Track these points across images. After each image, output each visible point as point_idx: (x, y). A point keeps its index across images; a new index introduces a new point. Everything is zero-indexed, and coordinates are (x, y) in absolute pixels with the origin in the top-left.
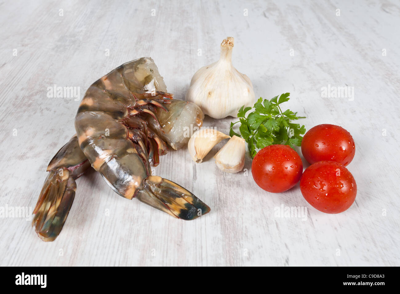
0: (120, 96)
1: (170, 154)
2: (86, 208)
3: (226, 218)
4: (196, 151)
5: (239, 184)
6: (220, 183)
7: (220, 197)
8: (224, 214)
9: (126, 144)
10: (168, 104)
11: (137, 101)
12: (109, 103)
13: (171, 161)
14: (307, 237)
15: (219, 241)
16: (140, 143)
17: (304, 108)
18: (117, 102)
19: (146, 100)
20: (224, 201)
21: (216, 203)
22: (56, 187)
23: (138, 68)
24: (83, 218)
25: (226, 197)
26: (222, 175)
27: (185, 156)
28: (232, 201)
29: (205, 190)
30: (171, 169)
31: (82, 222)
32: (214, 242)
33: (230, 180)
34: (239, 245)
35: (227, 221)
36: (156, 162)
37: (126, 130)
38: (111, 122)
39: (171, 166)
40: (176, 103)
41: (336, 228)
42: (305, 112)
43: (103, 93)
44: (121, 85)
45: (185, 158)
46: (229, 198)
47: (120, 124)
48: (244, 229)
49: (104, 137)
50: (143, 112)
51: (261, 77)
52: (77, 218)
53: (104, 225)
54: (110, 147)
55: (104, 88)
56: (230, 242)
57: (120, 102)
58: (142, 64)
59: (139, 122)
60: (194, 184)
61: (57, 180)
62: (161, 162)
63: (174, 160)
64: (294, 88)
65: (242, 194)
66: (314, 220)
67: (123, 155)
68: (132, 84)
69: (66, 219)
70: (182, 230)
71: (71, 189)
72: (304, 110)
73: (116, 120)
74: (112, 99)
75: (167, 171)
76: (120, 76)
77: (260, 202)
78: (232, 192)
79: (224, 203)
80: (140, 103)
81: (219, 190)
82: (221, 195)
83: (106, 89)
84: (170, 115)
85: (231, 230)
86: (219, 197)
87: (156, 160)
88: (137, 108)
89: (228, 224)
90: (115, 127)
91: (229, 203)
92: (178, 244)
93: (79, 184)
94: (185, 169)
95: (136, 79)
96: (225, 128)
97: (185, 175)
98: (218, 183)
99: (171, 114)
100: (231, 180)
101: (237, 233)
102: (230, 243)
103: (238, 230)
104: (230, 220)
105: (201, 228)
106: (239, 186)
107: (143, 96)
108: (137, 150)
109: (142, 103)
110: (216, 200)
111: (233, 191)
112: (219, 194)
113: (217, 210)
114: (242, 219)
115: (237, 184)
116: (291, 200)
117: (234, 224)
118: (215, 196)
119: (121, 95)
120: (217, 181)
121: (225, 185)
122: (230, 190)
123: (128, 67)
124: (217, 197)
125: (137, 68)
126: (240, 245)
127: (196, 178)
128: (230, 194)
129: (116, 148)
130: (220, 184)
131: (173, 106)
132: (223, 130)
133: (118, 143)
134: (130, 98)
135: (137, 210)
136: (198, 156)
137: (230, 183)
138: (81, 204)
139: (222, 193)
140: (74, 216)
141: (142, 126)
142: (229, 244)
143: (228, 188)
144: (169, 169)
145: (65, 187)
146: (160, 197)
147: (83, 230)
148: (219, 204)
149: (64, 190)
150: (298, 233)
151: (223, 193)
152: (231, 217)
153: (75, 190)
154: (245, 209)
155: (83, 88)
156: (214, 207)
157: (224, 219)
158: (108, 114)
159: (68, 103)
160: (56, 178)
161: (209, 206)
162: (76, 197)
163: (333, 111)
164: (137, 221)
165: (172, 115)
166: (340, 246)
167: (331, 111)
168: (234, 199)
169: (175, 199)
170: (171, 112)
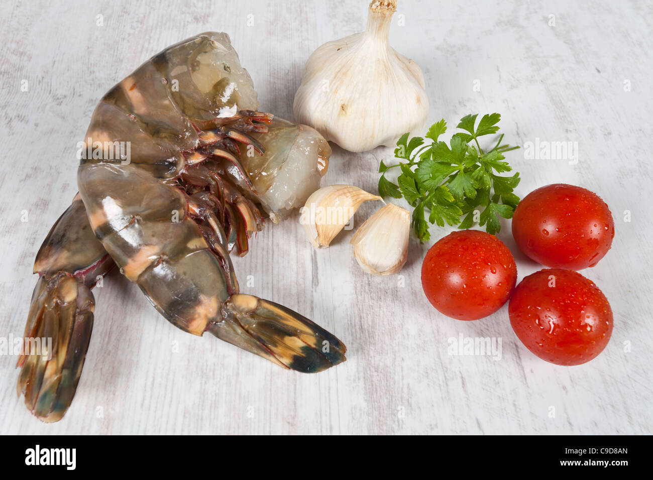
0: (166, 127)
1: (268, 227)
2: (118, 348)
3: (372, 366)
4: (318, 232)
5: (395, 294)
6: (361, 292)
7: (362, 322)
8: (370, 359)
9: (186, 231)
10: (263, 134)
11: (200, 136)
12: (145, 144)
13: (270, 244)
14: (515, 405)
15: (361, 415)
16: (212, 222)
17: (516, 123)
18: (159, 142)
19: (219, 131)
20: (368, 332)
21: (354, 335)
22: (55, 316)
23: (198, 62)
24: (113, 368)
25: (373, 321)
26: (365, 276)
27: (296, 232)
28: (383, 332)
29: (335, 308)
30: (270, 260)
31: (112, 377)
32: (353, 419)
33: (379, 286)
34: (396, 423)
35: (375, 374)
36: (243, 249)
37: (183, 200)
38: (153, 185)
39: (270, 256)
40: (278, 131)
41: (564, 388)
42: (518, 134)
43: (129, 121)
44: (166, 102)
45: (296, 237)
46: (379, 325)
47: (170, 187)
48: (405, 390)
49: (140, 220)
50: (214, 155)
51: (438, 49)
52: (101, 369)
53: (153, 384)
54: (155, 240)
55: (130, 109)
56: (380, 416)
57: (166, 139)
58: (206, 52)
59: (206, 177)
60: (314, 294)
61: (55, 300)
62: (252, 247)
63: (275, 242)
64: (500, 76)
65: (402, 316)
66: (527, 371)
67: (181, 255)
68: (188, 101)
69: (81, 372)
70: (295, 393)
71: (85, 310)
72: (518, 128)
73: (160, 180)
74: (151, 136)
75: (263, 266)
76: (161, 82)
77: (433, 332)
78: (383, 312)
79: (369, 337)
80: (207, 139)
81: (361, 307)
82: (364, 318)
83: (136, 112)
84: (268, 159)
85: (382, 393)
86: (359, 323)
87: (243, 242)
88: (201, 149)
89: (378, 380)
90: (161, 196)
91: (379, 336)
92: (289, 423)
93: (99, 295)
94: (297, 262)
95: (196, 90)
96: (370, 170)
97: (297, 274)
98: (358, 293)
99: (268, 157)
100: (382, 286)
101: (394, 400)
102: (381, 419)
103: (395, 393)
104: (381, 372)
105: (329, 389)
106: (397, 300)
107: (213, 124)
108: (207, 240)
109: (211, 138)
110: (356, 329)
111: (385, 310)
112: (361, 317)
113: (358, 350)
114: (402, 370)
115: (392, 295)
116: (488, 330)
117: (387, 381)
118: (354, 322)
119: (169, 126)
120: (356, 288)
121: (371, 296)
122: (380, 308)
123: (178, 60)
124: (356, 324)
125: (195, 64)
126: (399, 422)
127: (318, 282)
128: (379, 316)
129: (165, 242)
130: (361, 295)
131: (272, 139)
132: (366, 173)
133: (171, 230)
134: (186, 131)
135: (211, 351)
136: (321, 239)
137: (379, 294)
138: (107, 339)
139: (365, 315)
140: (96, 365)
141: (214, 183)
142: (379, 421)
143: (375, 303)
144: (267, 262)
145: (71, 319)
146: (255, 334)
147: (114, 394)
148: (360, 338)
149: (70, 325)
150: (500, 397)
151: (367, 314)
152: (381, 364)
153: (92, 310)
154: (408, 347)
155: (88, 68)
156: (352, 344)
157: (370, 368)
158: (144, 168)
159: (60, 104)
160: (54, 296)
161: (343, 341)
162: (97, 324)
163: (570, 131)
164: (214, 375)
165: (272, 158)
166: (570, 423)
167: (567, 131)
168: (388, 327)
169: (283, 338)
170: (269, 153)
